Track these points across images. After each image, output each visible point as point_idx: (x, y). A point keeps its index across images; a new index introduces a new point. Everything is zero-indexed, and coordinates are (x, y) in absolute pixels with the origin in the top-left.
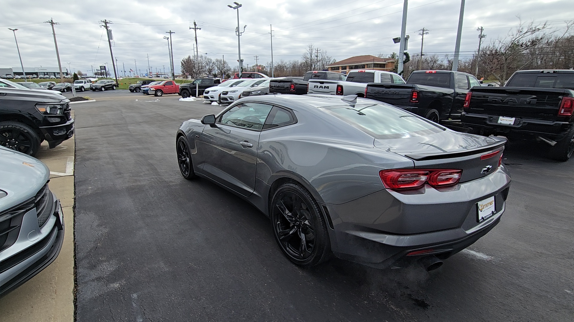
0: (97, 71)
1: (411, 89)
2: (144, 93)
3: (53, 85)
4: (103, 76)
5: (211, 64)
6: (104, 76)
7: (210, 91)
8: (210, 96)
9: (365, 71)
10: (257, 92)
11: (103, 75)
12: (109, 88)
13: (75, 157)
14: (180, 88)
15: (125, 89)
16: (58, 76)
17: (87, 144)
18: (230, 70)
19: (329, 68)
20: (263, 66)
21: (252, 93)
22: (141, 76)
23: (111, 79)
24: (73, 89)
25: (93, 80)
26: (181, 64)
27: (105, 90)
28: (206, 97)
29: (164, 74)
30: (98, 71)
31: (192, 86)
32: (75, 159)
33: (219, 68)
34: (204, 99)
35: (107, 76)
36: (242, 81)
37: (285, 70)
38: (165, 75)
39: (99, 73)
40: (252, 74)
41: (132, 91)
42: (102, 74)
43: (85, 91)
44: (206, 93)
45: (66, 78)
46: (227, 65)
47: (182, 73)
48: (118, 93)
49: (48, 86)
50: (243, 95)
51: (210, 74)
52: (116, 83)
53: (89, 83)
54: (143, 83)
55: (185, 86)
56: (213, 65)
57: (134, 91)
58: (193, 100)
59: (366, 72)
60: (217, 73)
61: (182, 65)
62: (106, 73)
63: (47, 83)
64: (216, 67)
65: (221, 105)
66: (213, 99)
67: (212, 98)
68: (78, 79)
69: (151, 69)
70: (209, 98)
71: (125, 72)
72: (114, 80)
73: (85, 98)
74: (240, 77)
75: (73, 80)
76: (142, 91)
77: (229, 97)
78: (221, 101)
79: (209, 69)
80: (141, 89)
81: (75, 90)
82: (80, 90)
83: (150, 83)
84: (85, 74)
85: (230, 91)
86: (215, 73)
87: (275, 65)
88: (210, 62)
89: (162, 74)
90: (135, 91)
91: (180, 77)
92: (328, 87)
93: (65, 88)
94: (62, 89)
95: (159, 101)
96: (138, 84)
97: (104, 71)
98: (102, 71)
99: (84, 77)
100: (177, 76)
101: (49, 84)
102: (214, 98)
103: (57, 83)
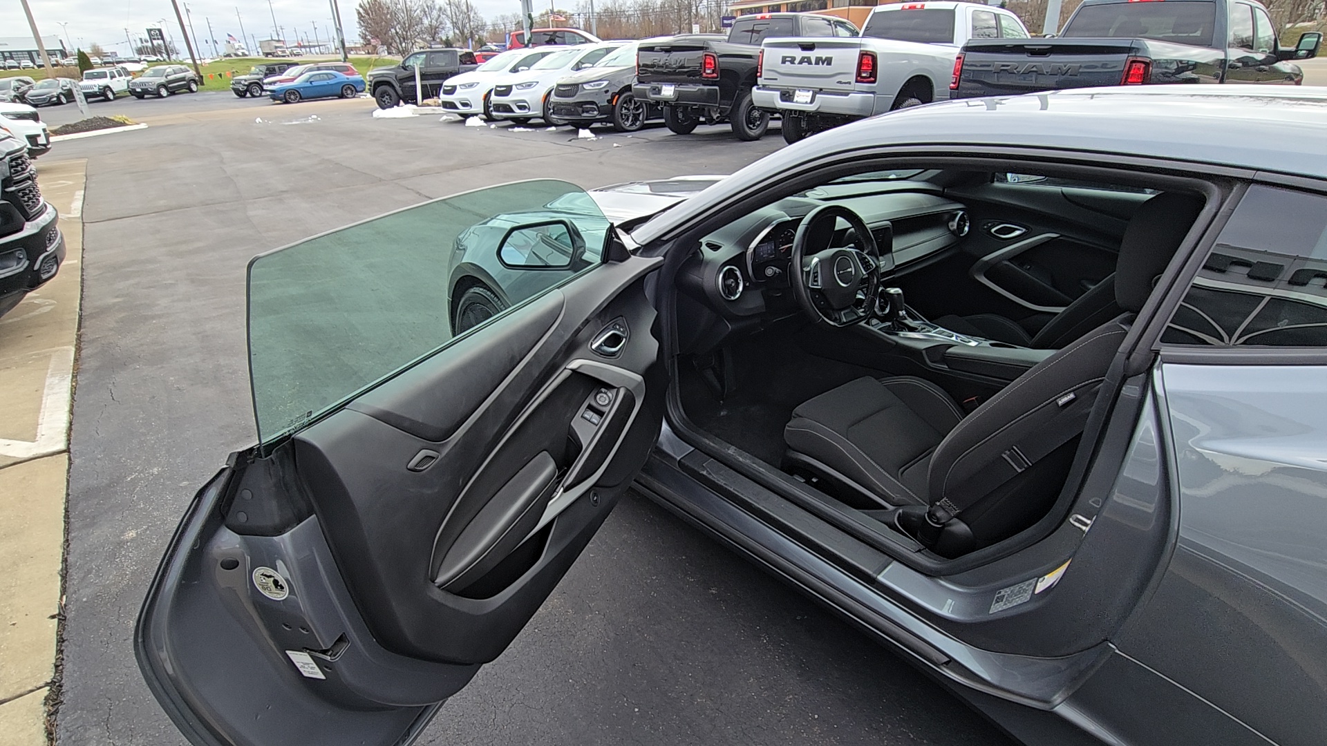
0: (142, 42)
1: (1126, 55)
2: (274, 99)
3: (26, 87)
4: (159, 57)
5: (435, 13)
6: (162, 56)
7: (458, 87)
8: (458, 99)
9: (923, 6)
10: (600, 85)
11: (161, 53)
12: (177, 88)
13: (78, 349)
14: (371, 82)
15: (223, 90)
16: (39, 61)
17: (121, 285)
18: (483, 27)
19: (737, 11)
20: (566, 12)
21: (585, 86)
22: (258, 52)
23: (181, 63)
24: (79, 94)
25: (131, 67)
26: (357, 16)
27: (168, 96)
28: (450, 105)
29: (316, 44)
30: (145, 44)
31: (406, 73)
32: (76, 360)
33: (455, 24)
34: (441, 108)
35: (169, 58)
36: (544, 55)
37: (624, 20)
38: (319, 46)
39: (147, 47)
40: (557, 34)
41: (241, 94)
42: (155, 51)
43: (115, 98)
44: (446, 92)
45: (63, 65)
46: (475, 13)
47: (362, 41)
48: (206, 100)
49: (14, 90)
50: (557, 95)
51: (434, 40)
52: (195, 73)
53: (124, 77)
54: (268, 69)
55: (383, 75)
56: (439, 16)
57: (246, 94)
58: (410, 115)
59: (925, 8)
60: (451, 34)
61: (359, 18)
62: (166, 47)
63: (10, 82)
64: (447, 22)
65: (493, 126)
66: (469, 108)
67: (464, 105)
68: (91, 66)
69: (280, 33)
70: (456, 108)
71: (216, 43)
72: (189, 66)
73: (116, 120)
74: (526, 42)
75: (79, 71)
76: (268, 93)
77: (516, 102)
78: (494, 114)
79: (431, 25)
80: (265, 87)
81: (83, 98)
82: (102, 96)
83: (285, 70)
84: (111, 53)
85: (516, 85)
86: (448, 37)
87: (598, 9)
88: (431, 8)
89: (311, 44)
90: (248, 95)
91: (359, 52)
92: (829, 61)
93: (61, 93)
94: (53, 97)
95: (319, 119)
96: (254, 74)
97: (161, 42)
98: (155, 42)
99: (111, 60)
100: (351, 49)
101: (17, 84)
102: (471, 106)
103: (36, 80)
